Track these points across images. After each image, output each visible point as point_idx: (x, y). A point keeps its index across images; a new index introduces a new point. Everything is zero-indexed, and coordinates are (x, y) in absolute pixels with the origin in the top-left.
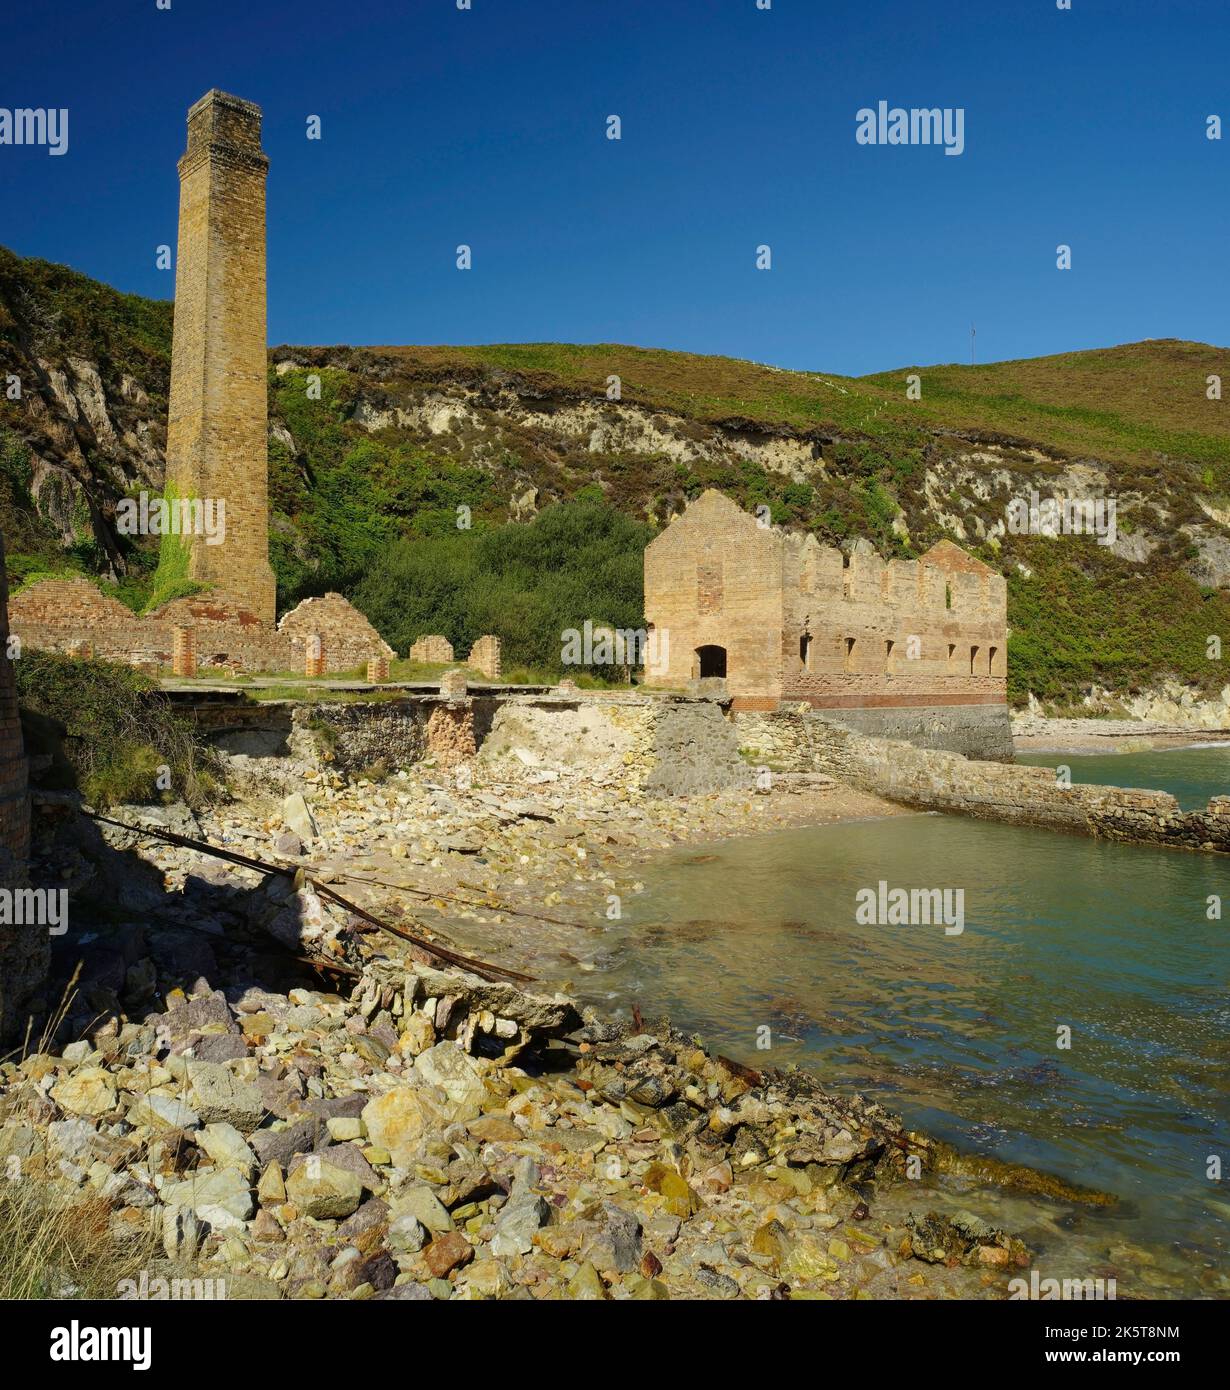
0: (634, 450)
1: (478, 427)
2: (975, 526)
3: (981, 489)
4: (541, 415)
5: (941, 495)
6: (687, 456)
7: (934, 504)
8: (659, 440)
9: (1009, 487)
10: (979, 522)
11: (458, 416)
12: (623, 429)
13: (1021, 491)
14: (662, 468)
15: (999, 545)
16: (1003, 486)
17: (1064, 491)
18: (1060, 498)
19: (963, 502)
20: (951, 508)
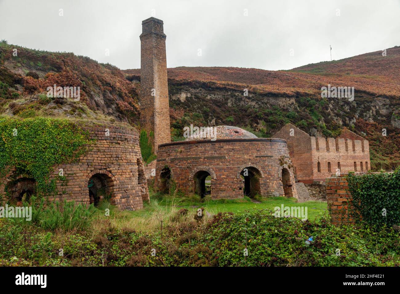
0: (240, 105)
1: (195, 100)
2: (346, 120)
3: (347, 108)
4: (212, 95)
5: (334, 111)
6: (257, 106)
7: (332, 114)
8: (247, 101)
9: (356, 106)
10: (347, 119)
11: (188, 96)
12: (236, 99)
13: (360, 108)
14: (250, 110)
15: (354, 126)
16: (354, 106)
17: (375, 106)
18: (374, 109)
19: (341, 113)
20: (337, 115)
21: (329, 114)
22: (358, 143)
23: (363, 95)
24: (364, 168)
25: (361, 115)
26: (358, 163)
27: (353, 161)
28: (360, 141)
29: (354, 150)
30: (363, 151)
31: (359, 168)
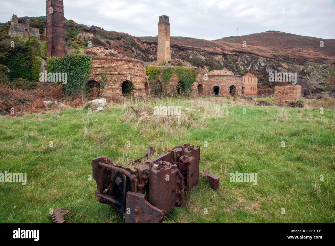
17: (259, 61)
18: (258, 62)
19: (244, 64)
20: (241, 65)
21: (238, 64)
22: (253, 79)
23: (254, 55)
24: (255, 90)
25: (252, 66)
26: (252, 88)
27: (250, 87)
28: (254, 78)
29: (251, 82)
30: (255, 83)
31: (252, 90)
